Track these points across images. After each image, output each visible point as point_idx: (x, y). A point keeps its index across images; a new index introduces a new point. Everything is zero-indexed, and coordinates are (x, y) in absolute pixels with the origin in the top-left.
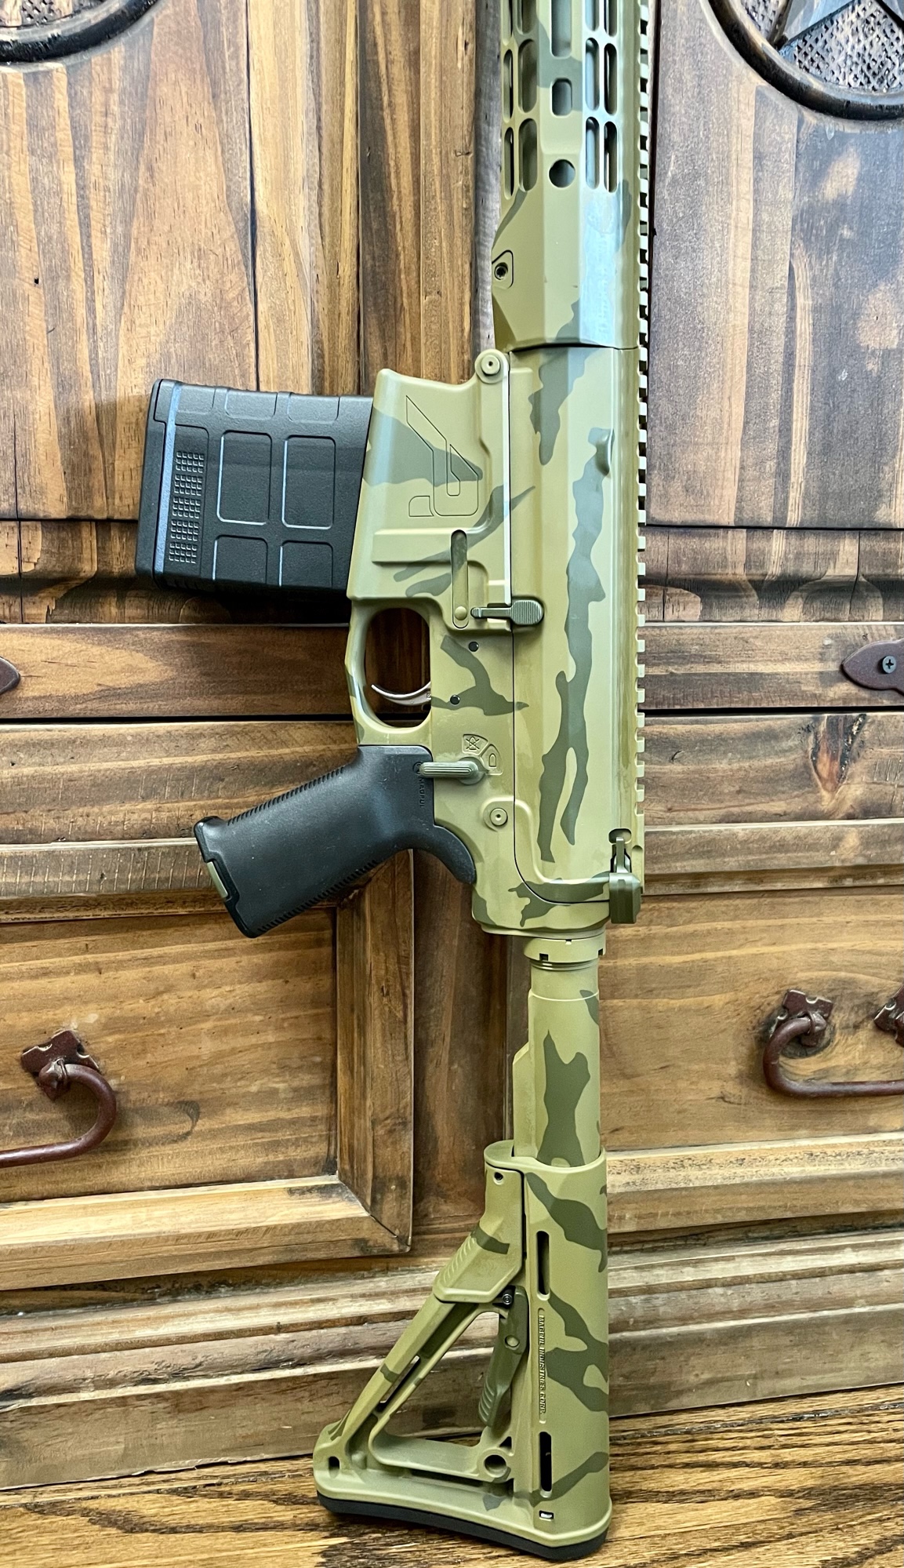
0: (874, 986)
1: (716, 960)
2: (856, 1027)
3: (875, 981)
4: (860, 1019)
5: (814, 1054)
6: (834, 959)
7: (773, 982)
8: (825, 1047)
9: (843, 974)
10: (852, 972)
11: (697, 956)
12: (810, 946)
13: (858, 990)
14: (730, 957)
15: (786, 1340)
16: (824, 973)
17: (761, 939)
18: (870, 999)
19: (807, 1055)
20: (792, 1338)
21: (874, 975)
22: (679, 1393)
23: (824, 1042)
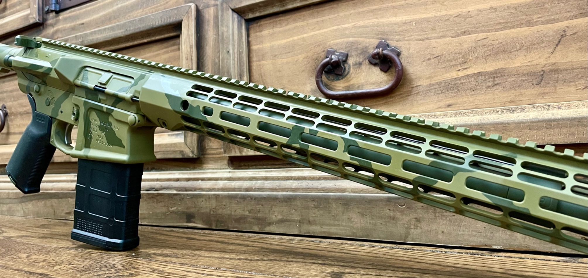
0: (366, 43)
1: (298, 39)
2: (360, 64)
3: (367, 40)
4: (361, 60)
5: (342, 79)
6: (347, 32)
7: (321, 47)
8: (347, 75)
9: (351, 39)
10: (355, 37)
11: (291, 39)
12: (335, 28)
13: (359, 46)
14: (303, 38)
15: (311, 204)
16: (343, 40)
17: (315, 28)
18: (365, 50)
19: (339, 80)
20: (315, 203)
21: (365, 37)
22: (270, 224)
23: (346, 72)
